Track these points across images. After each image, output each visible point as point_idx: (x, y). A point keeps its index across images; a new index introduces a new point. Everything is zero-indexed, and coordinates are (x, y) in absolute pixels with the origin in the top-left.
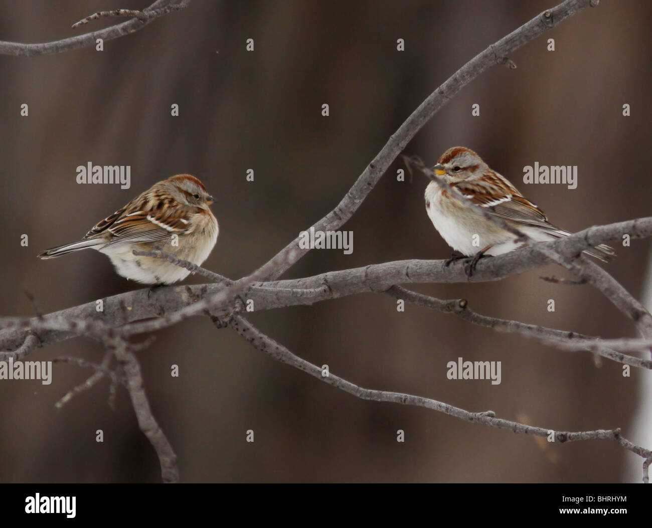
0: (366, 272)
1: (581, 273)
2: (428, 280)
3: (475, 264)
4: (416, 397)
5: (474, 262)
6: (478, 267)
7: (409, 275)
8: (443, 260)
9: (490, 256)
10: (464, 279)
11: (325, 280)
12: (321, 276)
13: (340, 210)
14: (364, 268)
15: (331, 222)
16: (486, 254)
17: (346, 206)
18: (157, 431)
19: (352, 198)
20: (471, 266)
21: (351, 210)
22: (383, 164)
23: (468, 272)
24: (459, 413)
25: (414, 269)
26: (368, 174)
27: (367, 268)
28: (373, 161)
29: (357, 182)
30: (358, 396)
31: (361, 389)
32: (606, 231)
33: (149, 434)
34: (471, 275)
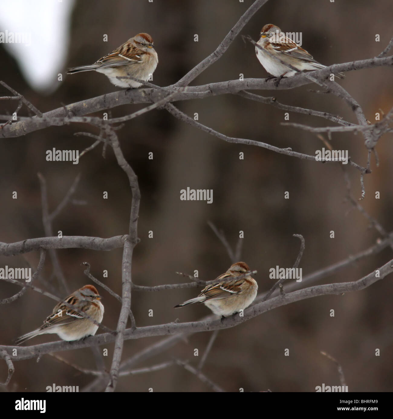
0: (228, 84)
1: (327, 88)
2: (257, 88)
3: (279, 81)
4: (254, 141)
5: (279, 80)
6: (280, 82)
7: (249, 86)
8: (264, 79)
9: (286, 77)
10: (274, 88)
11: (209, 87)
12: (207, 85)
13: (217, 52)
14: (228, 82)
15: (213, 58)
16: (284, 76)
17: (220, 50)
18: (127, 166)
19: (223, 46)
20: (277, 82)
21: (222, 52)
22: (237, 30)
23: (276, 85)
24: (275, 148)
25: (251, 83)
26: (230, 35)
27: (229, 82)
28: (232, 29)
29: (225, 39)
30: (227, 141)
31: (228, 137)
32: (340, 67)
33: (123, 167)
34: (277, 86)
